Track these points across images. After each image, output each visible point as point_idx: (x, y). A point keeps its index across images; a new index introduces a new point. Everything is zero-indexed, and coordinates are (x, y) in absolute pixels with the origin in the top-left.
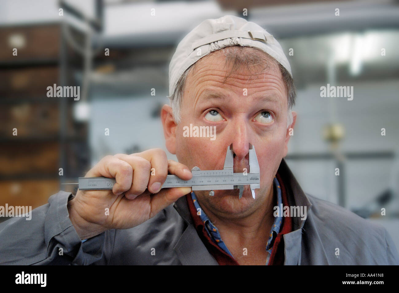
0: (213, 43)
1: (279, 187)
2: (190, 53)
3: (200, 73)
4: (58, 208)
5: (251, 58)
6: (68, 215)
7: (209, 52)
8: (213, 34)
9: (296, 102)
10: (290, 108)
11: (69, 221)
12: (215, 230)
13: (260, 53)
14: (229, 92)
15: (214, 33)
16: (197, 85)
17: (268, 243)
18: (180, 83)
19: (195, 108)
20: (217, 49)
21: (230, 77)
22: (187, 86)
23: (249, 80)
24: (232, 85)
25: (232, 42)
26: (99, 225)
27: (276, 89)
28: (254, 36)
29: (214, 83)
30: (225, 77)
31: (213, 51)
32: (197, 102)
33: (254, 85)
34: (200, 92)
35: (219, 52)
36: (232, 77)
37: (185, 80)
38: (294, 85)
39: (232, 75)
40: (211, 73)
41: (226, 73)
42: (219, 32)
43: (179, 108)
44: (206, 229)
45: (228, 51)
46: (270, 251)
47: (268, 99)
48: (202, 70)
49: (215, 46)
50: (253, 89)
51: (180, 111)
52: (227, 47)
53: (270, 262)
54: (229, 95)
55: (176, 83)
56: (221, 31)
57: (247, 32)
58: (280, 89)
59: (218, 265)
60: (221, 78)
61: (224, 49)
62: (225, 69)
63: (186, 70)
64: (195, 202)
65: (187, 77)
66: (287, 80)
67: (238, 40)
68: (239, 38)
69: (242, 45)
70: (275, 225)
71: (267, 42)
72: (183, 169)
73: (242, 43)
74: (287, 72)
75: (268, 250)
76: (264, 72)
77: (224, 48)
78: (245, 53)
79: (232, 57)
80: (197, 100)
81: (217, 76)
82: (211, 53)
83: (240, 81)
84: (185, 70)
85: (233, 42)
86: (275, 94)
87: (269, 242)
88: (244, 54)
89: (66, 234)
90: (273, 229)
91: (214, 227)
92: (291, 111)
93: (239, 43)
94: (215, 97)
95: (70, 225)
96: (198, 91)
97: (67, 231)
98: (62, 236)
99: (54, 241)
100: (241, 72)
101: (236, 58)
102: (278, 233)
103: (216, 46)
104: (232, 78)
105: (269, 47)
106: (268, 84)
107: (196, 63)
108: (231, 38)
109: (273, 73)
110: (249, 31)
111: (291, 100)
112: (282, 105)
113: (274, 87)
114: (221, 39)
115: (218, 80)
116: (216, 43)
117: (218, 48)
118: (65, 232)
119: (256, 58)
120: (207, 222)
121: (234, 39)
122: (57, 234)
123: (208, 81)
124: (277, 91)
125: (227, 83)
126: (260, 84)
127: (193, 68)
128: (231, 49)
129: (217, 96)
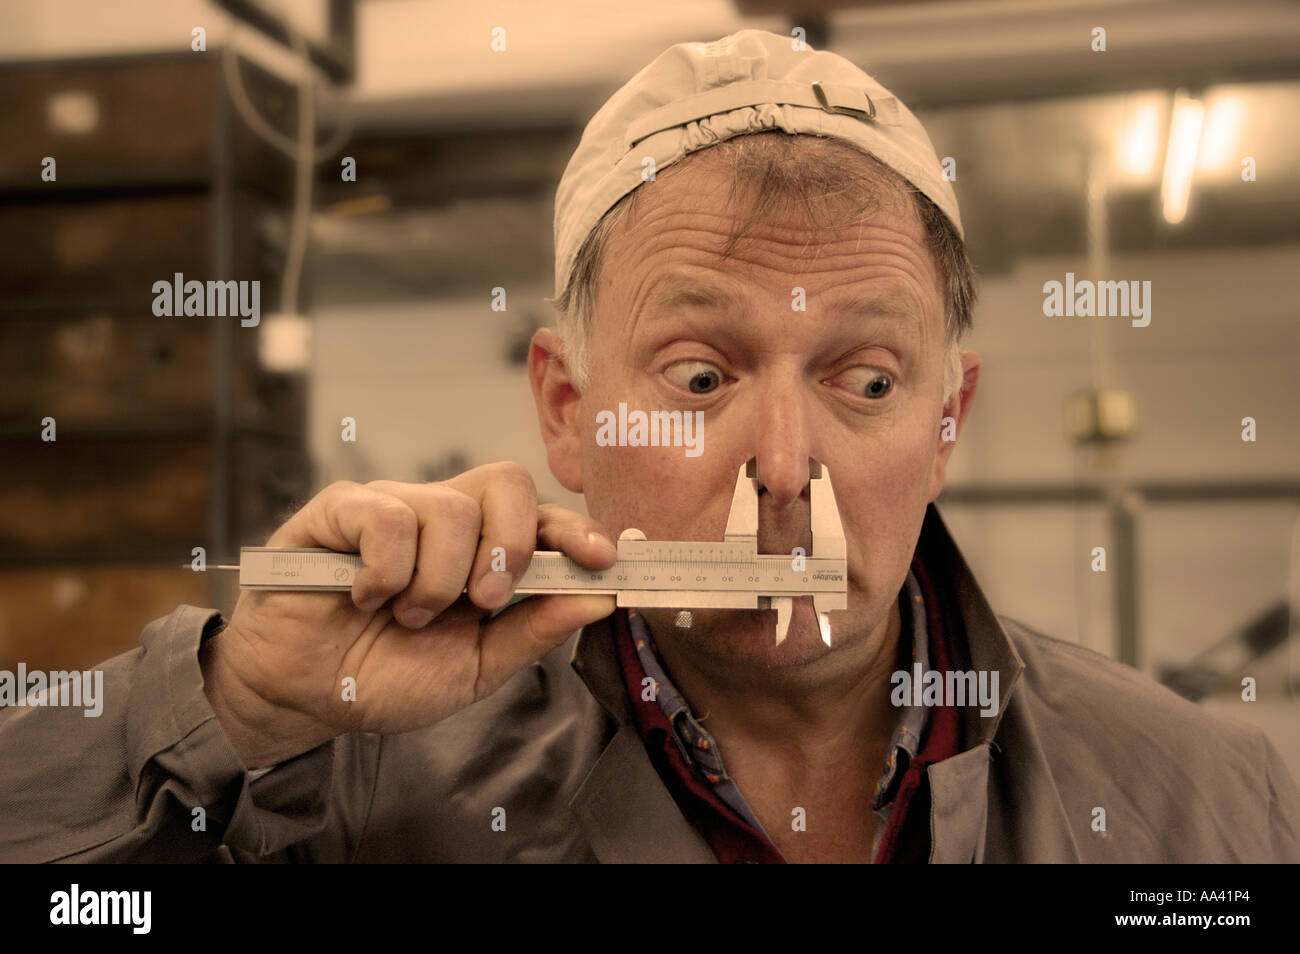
0: (695, 123)
1: (918, 598)
2: (619, 158)
3: (651, 222)
4: (170, 660)
5: (819, 171)
6: (199, 683)
7: (681, 152)
8: (695, 91)
9: (974, 321)
10: (955, 337)
11: (204, 703)
12: (705, 743)
13: (850, 155)
14: (742, 285)
15: (699, 89)
16: (641, 261)
17: (879, 788)
18: (586, 256)
19: (631, 337)
20: (707, 142)
21: (746, 237)
22: (609, 264)
23: (810, 245)
24: (753, 262)
25: (756, 118)
26: (305, 717)
27: (902, 273)
28: (833, 100)
29: (695, 254)
30: (730, 235)
31: (693, 148)
32: (637, 317)
33: (828, 262)
34: (646, 285)
35: (713, 153)
36: (754, 234)
37: (601, 245)
38: (968, 261)
39: (754, 229)
40: (685, 222)
41: (731, 222)
42: (715, 85)
43: (584, 340)
44: (677, 738)
45: (741, 147)
46: (883, 815)
47: (876, 309)
48: (655, 212)
49: (700, 134)
50: (823, 275)
51: (586, 347)
52: (738, 136)
53: (884, 850)
54: (741, 297)
55: (575, 256)
56: (722, 83)
57: (811, 87)
58: (918, 274)
59: (714, 862)
60: (717, 239)
61: (728, 144)
62: (730, 211)
63: (605, 211)
64: (642, 648)
65: (607, 237)
66: (944, 246)
67: (777, 112)
68: (781, 105)
69: (789, 130)
70: (905, 728)
71: (878, 119)
72: (588, 531)
73: (792, 121)
74: (946, 218)
75: (877, 808)
76: (860, 219)
77: (730, 140)
78: (799, 157)
79: (756, 170)
80: (640, 311)
81: (704, 234)
82: (688, 155)
83: (780, 247)
84: (603, 213)
85: (761, 121)
86: (899, 292)
87: (884, 783)
88: (793, 158)
89: (193, 746)
90: (898, 742)
91: (700, 733)
92: (956, 350)
93: (781, 123)
94: (698, 301)
95: (208, 718)
96: (642, 283)
97: (198, 734)
98: (180, 755)
99: (155, 771)
100: (784, 217)
101: (768, 174)
102: (912, 756)
103: (703, 134)
104: (754, 238)
105: (880, 137)
106: (877, 257)
107: (640, 190)
108: (753, 107)
109: (892, 221)
110: (815, 83)
111: (958, 313)
112: (924, 325)
113: (893, 269)
114: (721, 110)
115: (705, 244)
116: (704, 122)
117: (710, 138)
118: (192, 739)
119: (834, 172)
120: (681, 717)
121: (764, 108)
122: (165, 747)
123: (676, 249)
124: (908, 282)
125: (737, 255)
126: (848, 257)
127: (628, 205)
128: (751, 143)
129: (703, 299)
